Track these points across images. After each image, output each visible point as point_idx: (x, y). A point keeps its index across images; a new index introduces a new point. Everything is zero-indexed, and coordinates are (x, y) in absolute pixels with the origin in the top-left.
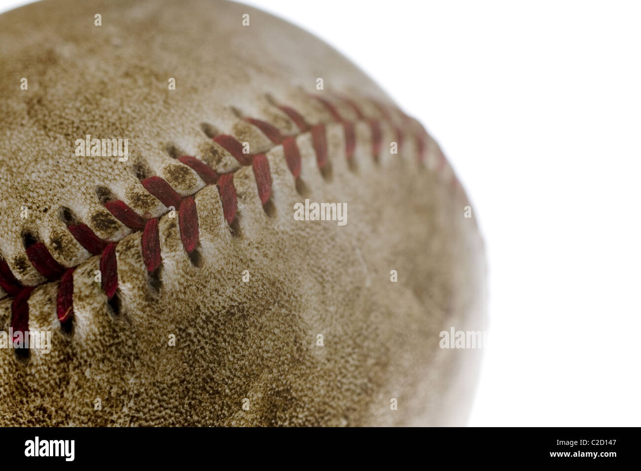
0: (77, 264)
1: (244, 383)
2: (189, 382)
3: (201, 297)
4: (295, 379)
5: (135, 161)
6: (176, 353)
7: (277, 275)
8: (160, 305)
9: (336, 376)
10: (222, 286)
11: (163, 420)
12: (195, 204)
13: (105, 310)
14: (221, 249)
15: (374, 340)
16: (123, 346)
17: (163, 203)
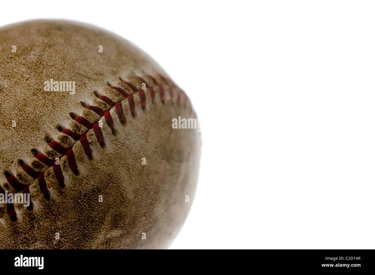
0: (29, 183)
1: (103, 215)
2: (81, 220)
3: (81, 187)
4: (123, 208)
5: (45, 136)
6: (75, 210)
7: (110, 172)
8: (65, 194)
9: (139, 203)
10: (89, 181)
11: (74, 235)
12: (73, 151)
13: (44, 199)
14: (86, 167)
15: (152, 185)
16: (54, 212)
17: (60, 153)
